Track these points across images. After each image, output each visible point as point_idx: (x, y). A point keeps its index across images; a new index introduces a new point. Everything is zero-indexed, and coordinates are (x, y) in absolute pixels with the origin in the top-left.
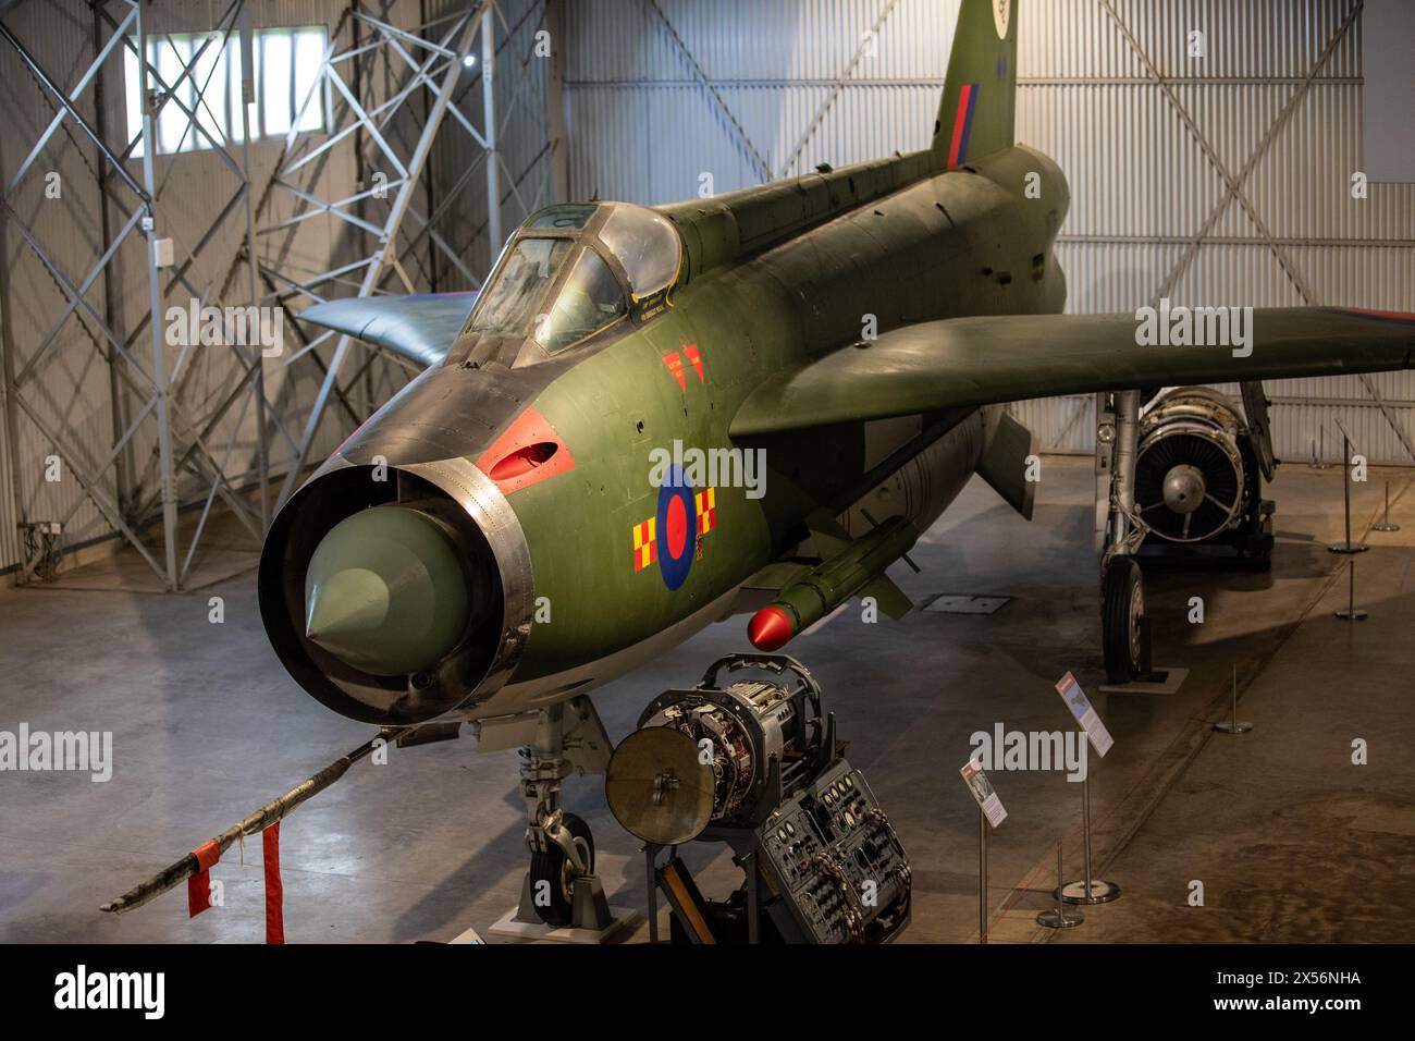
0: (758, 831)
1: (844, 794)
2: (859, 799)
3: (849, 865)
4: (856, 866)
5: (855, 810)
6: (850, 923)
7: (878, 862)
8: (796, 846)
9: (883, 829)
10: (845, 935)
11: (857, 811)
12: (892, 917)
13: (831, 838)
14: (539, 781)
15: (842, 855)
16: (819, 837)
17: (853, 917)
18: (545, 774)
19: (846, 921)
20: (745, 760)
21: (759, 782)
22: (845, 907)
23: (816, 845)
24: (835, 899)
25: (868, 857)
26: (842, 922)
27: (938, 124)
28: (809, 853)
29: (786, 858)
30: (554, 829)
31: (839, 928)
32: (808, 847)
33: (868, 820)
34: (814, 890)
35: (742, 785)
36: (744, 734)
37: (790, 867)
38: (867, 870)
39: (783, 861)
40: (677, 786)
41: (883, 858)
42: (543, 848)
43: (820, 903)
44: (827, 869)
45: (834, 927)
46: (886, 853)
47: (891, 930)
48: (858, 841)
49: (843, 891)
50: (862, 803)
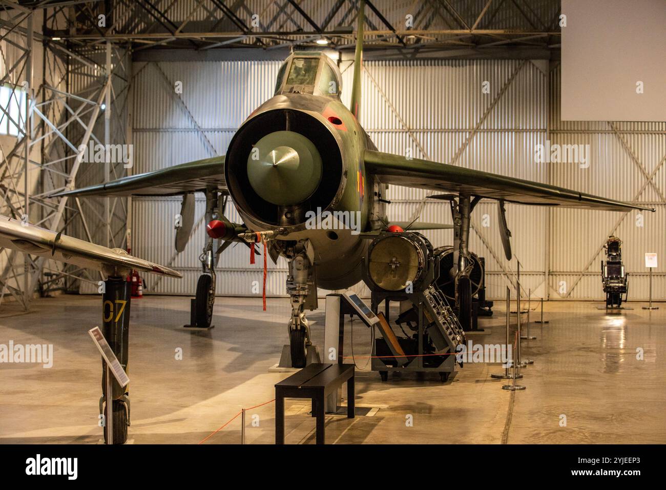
0: (424, 293)
6: (458, 339)
21: (424, 272)
22: (453, 334)
45: (453, 339)
49: (452, 328)
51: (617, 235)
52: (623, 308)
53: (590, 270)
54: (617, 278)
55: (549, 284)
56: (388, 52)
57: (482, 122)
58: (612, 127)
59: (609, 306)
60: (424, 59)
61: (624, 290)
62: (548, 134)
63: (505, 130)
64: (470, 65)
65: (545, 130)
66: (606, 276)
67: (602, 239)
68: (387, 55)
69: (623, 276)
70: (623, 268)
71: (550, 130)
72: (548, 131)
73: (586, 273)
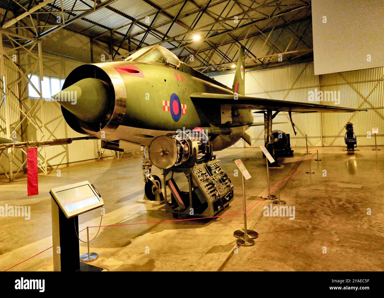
0: (191, 169)
1: (216, 166)
2: (219, 168)
3: (217, 182)
4: (218, 182)
5: (219, 170)
6: (217, 195)
7: (225, 183)
8: (202, 174)
9: (226, 176)
10: (216, 198)
11: (219, 171)
12: (229, 197)
13: (212, 175)
14: (146, 166)
15: (215, 179)
16: (209, 173)
17: (218, 194)
18: (147, 164)
19: (216, 195)
20: (187, 149)
21: (191, 155)
22: (216, 191)
23: (208, 175)
24: (213, 189)
25: (222, 181)
26: (215, 195)
27: (233, 86)
28: (206, 177)
29: (199, 176)
30: (150, 177)
31: (214, 197)
32: (206, 175)
33: (222, 173)
34: (207, 185)
35: (186, 155)
36: (187, 143)
37: (200, 179)
38: (222, 184)
39: (198, 177)
40: (168, 153)
41: (226, 182)
42: (147, 181)
43: (209, 189)
44: (211, 181)
45: (213, 196)
46: (227, 181)
47: (228, 201)
48: (219, 177)
49: (215, 187)
50: (220, 169)
51: (351, 122)
52: (355, 150)
53: (340, 135)
54: (352, 139)
55: (323, 141)
56: (258, 67)
57: (293, 86)
58: (347, 82)
59: (349, 149)
60: (271, 67)
61: (355, 143)
62: (320, 88)
63: (302, 88)
64: (287, 67)
65: (318, 86)
66: (346, 138)
67: (345, 123)
68: (258, 68)
69: (354, 138)
70: (354, 134)
71: (320, 86)
72: (319, 86)
73: (339, 136)
